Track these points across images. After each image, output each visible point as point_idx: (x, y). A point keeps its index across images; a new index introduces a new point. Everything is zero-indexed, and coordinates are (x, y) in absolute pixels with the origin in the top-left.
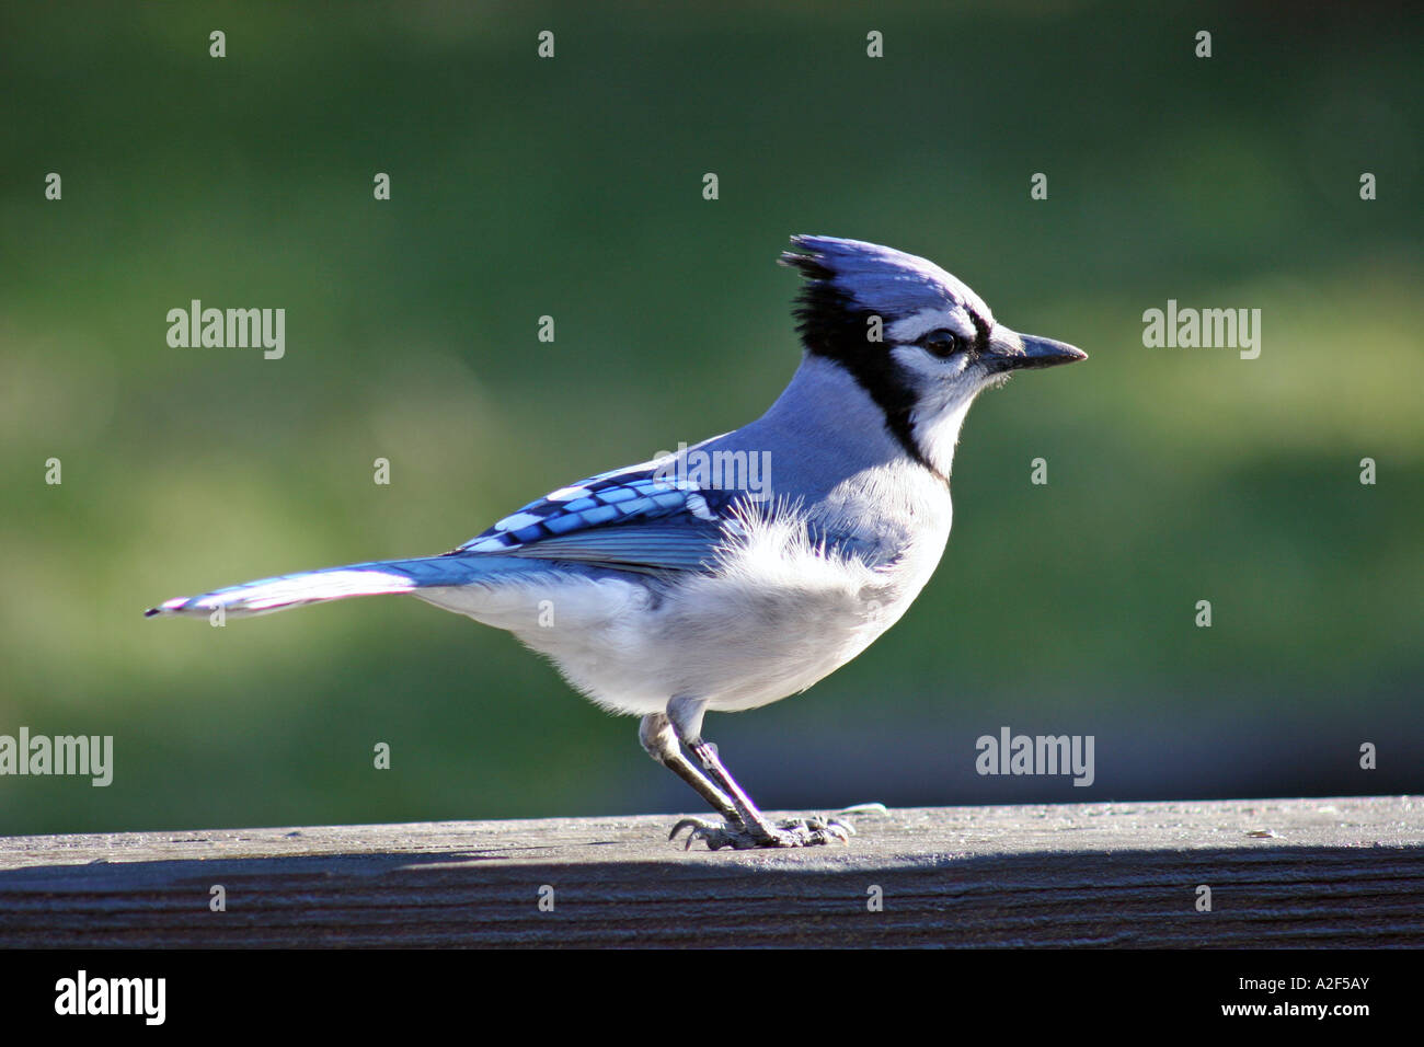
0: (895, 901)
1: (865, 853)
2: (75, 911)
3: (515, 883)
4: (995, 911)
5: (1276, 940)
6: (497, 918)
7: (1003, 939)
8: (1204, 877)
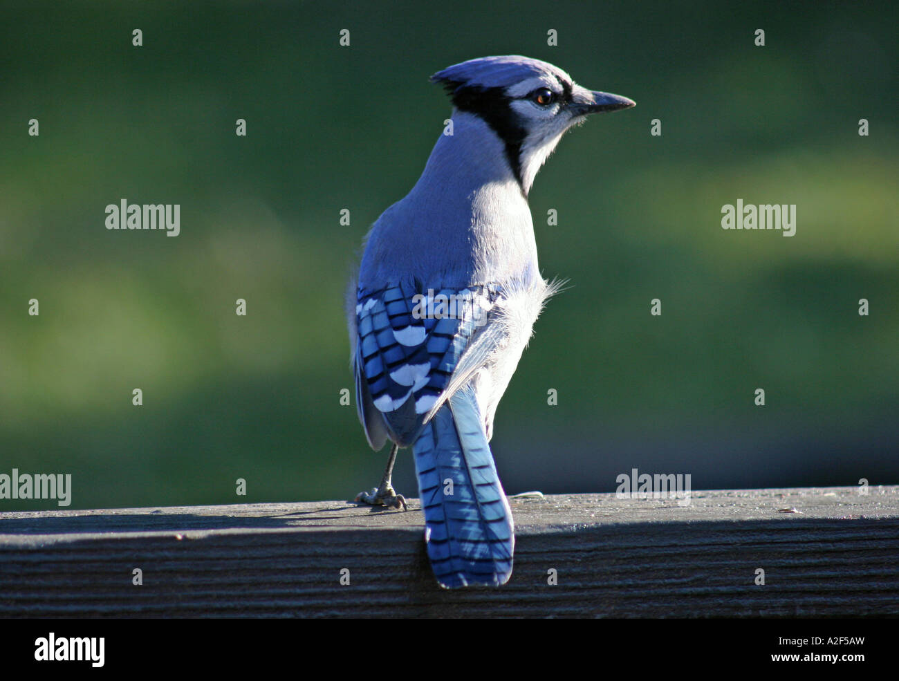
0: (549, 554)
1: (529, 523)
2: (13, 562)
3: (301, 543)
4: (614, 561)
5: (797, 579)
6: (289, 566)
7: (619, 579)
8: (750, 539)
